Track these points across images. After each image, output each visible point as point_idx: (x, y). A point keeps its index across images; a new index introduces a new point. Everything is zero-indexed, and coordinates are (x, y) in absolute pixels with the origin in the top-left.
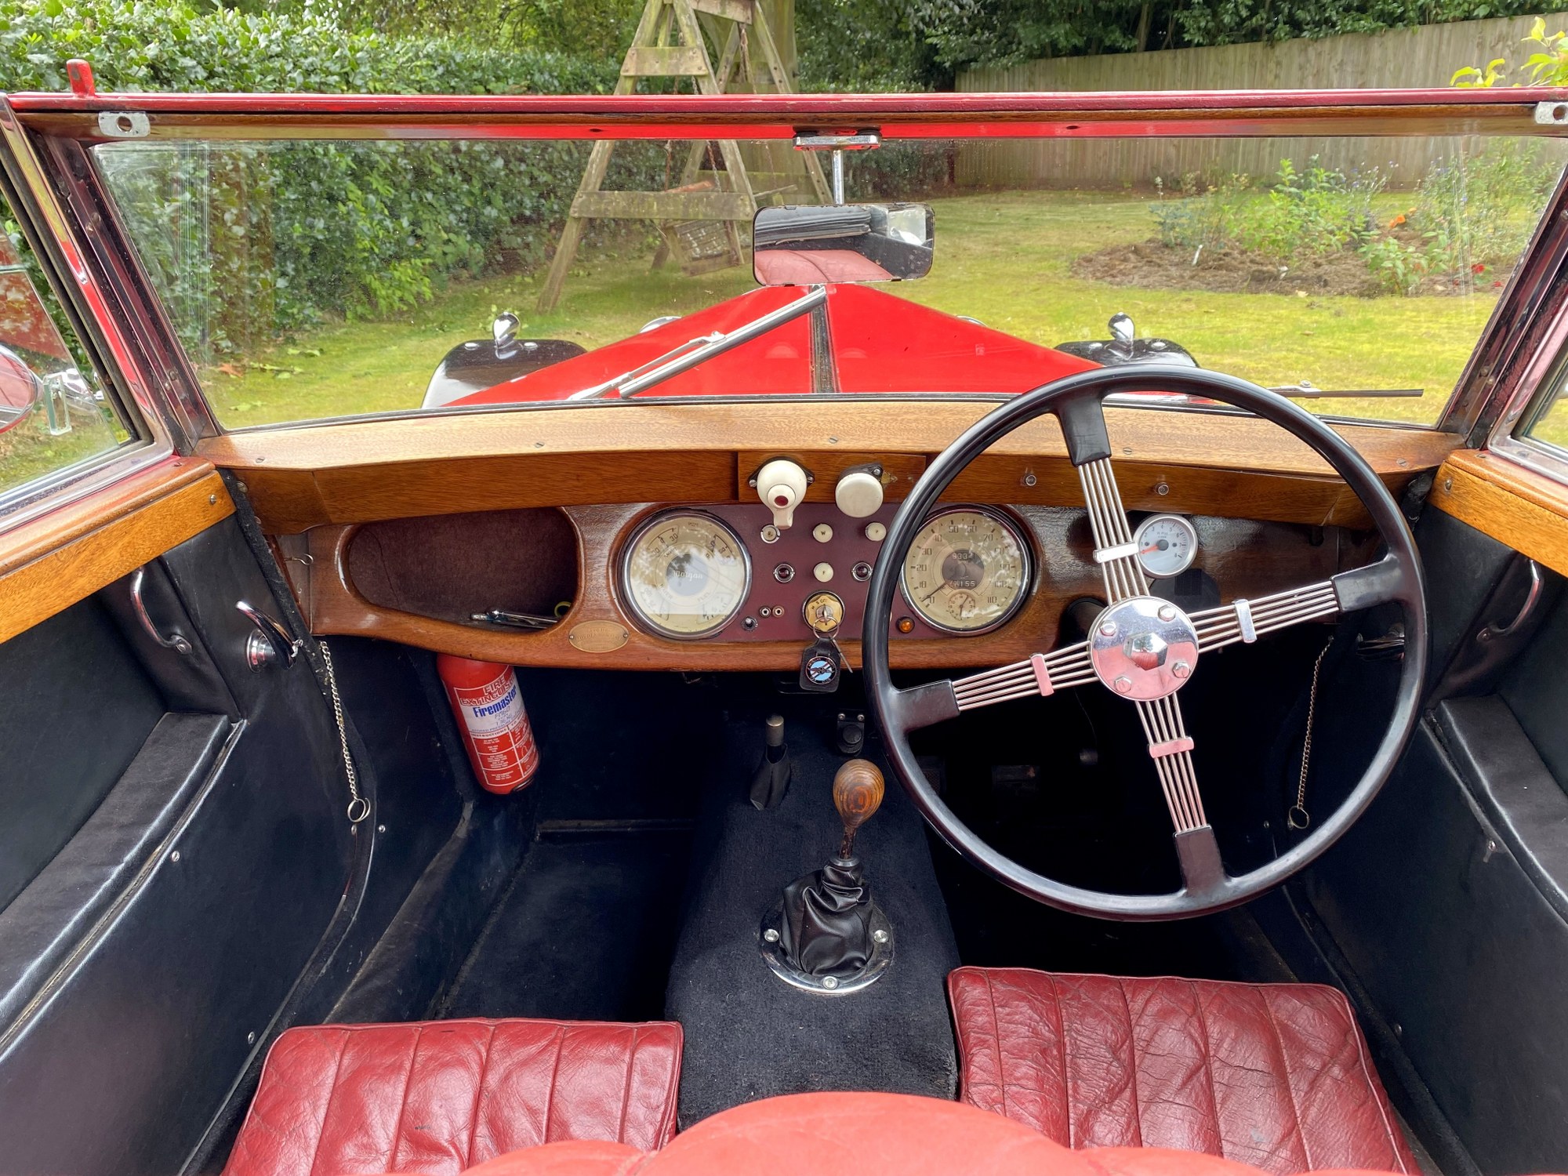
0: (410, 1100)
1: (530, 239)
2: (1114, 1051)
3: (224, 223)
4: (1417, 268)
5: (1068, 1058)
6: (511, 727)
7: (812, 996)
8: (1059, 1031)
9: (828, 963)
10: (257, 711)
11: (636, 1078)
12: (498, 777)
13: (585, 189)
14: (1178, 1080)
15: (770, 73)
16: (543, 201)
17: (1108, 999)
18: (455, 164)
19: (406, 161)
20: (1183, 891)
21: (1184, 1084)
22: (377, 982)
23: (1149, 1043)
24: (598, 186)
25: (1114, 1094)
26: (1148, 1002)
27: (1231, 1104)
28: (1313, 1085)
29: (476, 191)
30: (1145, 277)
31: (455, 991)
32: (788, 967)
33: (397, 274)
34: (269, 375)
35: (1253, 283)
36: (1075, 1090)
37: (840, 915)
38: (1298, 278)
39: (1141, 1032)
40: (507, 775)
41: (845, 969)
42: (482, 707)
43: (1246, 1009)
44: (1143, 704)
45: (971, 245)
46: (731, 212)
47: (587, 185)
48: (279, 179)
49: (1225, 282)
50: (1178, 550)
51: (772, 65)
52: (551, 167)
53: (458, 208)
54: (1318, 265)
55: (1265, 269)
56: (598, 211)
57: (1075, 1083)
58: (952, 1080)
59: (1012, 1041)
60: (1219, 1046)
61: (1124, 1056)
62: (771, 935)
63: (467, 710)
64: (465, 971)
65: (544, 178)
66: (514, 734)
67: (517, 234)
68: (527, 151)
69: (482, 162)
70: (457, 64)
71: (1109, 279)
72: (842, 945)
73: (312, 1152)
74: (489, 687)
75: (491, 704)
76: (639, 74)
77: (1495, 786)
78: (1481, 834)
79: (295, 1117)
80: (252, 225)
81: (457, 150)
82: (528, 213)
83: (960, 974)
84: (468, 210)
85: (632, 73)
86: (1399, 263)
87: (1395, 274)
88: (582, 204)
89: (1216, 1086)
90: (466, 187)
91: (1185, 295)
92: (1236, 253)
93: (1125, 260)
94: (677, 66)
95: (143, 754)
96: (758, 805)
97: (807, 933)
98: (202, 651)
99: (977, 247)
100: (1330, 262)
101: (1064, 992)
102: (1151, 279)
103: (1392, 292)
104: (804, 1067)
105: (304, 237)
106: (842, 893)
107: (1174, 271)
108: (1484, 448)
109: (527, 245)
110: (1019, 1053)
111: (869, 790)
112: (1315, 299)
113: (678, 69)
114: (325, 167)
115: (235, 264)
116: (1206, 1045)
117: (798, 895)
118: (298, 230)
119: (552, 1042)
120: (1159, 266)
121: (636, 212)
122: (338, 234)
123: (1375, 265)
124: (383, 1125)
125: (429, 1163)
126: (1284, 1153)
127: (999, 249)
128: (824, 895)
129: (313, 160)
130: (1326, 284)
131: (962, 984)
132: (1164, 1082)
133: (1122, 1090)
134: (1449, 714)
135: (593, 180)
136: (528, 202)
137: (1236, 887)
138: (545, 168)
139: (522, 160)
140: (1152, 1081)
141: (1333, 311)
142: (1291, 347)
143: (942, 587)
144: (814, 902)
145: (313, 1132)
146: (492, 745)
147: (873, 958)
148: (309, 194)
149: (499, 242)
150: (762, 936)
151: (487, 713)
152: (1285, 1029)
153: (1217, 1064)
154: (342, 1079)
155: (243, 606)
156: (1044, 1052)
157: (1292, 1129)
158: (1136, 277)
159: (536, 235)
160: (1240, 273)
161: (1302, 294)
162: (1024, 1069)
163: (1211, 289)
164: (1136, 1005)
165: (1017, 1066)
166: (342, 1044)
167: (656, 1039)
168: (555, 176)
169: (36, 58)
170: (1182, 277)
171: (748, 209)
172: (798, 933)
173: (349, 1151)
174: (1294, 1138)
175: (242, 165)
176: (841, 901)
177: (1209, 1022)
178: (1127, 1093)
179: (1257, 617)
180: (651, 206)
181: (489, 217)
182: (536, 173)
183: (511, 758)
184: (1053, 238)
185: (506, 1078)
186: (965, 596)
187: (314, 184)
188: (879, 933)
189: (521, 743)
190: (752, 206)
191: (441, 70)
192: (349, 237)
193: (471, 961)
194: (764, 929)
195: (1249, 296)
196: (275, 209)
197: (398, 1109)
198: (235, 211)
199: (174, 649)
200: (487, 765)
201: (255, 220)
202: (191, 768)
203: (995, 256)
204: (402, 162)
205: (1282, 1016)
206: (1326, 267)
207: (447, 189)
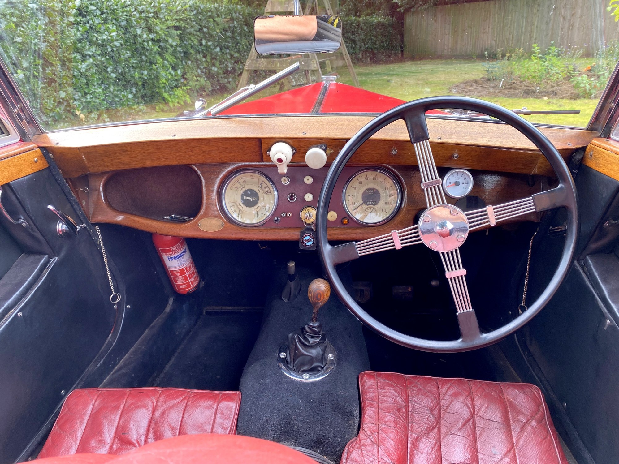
0: (121, 422)
1: (230, 80)
2: (431, 411)
3: (107, 72)
4: (595, 87)
5: (410, 413)
6: (185, 266)
7: (298, 382)
8: (406, 401)
9: (306, 368)
10: (63, 254)
11: (218, 415)
12: (181, 287)
13: (250, 58)
14: (460, 425)
15: (326, 11)
16: (236, 64)
17: (431, 387)
18: (200, 50)
19: (180, 49)
20: (460, 340)
21: (462, 427)
22: (123, 371)
23: (447, 408)
24: (255, 57)
25: (430, 430)
26: (448, 389)
27: (484, 436)
28: (522, 429)
29: (209, 60)
30: (480, 92)
31: (162, 375)
32: (288, 369)
33: (176, 93)
35: (525, 94)
36: (412, 428)
37: (311, 347)
38: (544, 92)
39: (444, 403)
40: (185, 286)
41: (313, 370)
42: (171, 257)
43: (493, 393)
44: (443, 254)
45: (409, 81)
46: (309, 66)
47: (251, 56)
48: (129, 55)
49: (513, 94)
50: (464, 185)
51: (327, 8)
52: (239, 51)
53: (202, 67)
54: (552, 87)
55: (530, 88)
56: (255, 67)
57: (412, 424)
58: (357, 421)
59: (384, 405)
60: (479, 410)
61: (436, 413)
62: (283, 355)
63: (165, 258)
64: (167, 368)
65: (236, 55)
66: (186, 268)
67: (225, 78)
68: (230, 45)
69: (211, 49)
70: (201, 9)
71: (464, 93)
72: (312, 360)
73: (78, 442)
74: (173, 248)
75: (175, 255)
76: (272, 11)
77: (610, 294)
78: (603, 317)
79: (72, 427)
80: (119, 73)
81: (201, 44)
82: (229, 69)
83: (365, 374)
84: (205, 68)
85: (269, 11)
86: (587, 85)
87: (585, 90)
88: (249, 64)
89: (477, 428)
90: (204, 59)
91: (495, 99)
92: (518, 82)
93: (472, 86)
94: (287, 7)
95: (11, 271)
96: (285, 300)
97: (296, 355)
98: (33, 226)
99: (411, 81)
100: (558, 86)
101: (410, 383)
102: (482, 93)
103: (584, 97)
104: (290, 413)
105: (140, 78)
106: (312, 337)
107: (492, 90)
108: (609, 137)
109: (229, 82)
110: (388, 410)
111: (323, 292)
112: (551, 100)
113: (288, 9)
114: (148, 50)
115: (112, 88)
116: (474, 409)
117: (293, 338)
118: (137, 75)
119: (184, 399)
120: (486, 88)
121: (271, 67)
122: (153, 77)
123: (577, 86)
124: (109, 433)
125: (126, 449)
126: (507, 460)
127: (420, 82)
128: (305, 338)
129: (143, 48)
130: (556, 94)
131: (365, 378)
132: (453, 425)
133: (433, 428)
134: (590, 261)
135: (254, 54)
136: (230, 65)
137: (485, 338)
138: (237, 52)
139: (227, 48)
140: (447, 424)
141: (558, 105)
142: (539, 119)
143: (362, 204)
144: (300, 341)
145: (80, 434)
146: (177, 273)
147: (327, 366)
148: (142, 61)
149: (218, 81)
150: (279, 355)
151: (173, 259)
152: (511, 403)
153: (478, 418)
154: (94, 412)
155: (50, 207)
156: (399, 410)
157: (511, 448)
158: (476, 93)
159: (233, 78)
160: (520, 90)
161: (545, 98)
162: (389, 418)
163: (507, 97)
164: (443, 391)
165: (386, 416)
166: (96, 396)
167: (229, 398)
168: (241, 55)
169: (31, 6)
170: (495, 92)
171: (315, 65)
172: (292, 354)
173: (93, 443)
174: (512, 453)
175: (115, 49)
176: (311, 341)
177: (476, 399)
178: (436, 430)
179: (496, 214)
180: (276, 65)
181: (214, 71)
182: (232, 53)
183: (186, 279)
184: (442, 77)
185: (163, 414)
186: (372, 209)
187: (143, 57)
188: (330, 355)
189: (190, 273)
190: (317, 64)
191: (195, 12)
192: (157, 78)
193: (170, 363)
194: (280, 352)
195: (523, 99)
196: (128, 67)
197: (116, 425)
198: (112, 68)
199: (20, 225)
200: (176, 281)
201: (120, 71)
202: (29, 277)
203: (418, 85)
204: (179, 49)
205: (510, 397)
206: (556, 87)
207: (197, 60)
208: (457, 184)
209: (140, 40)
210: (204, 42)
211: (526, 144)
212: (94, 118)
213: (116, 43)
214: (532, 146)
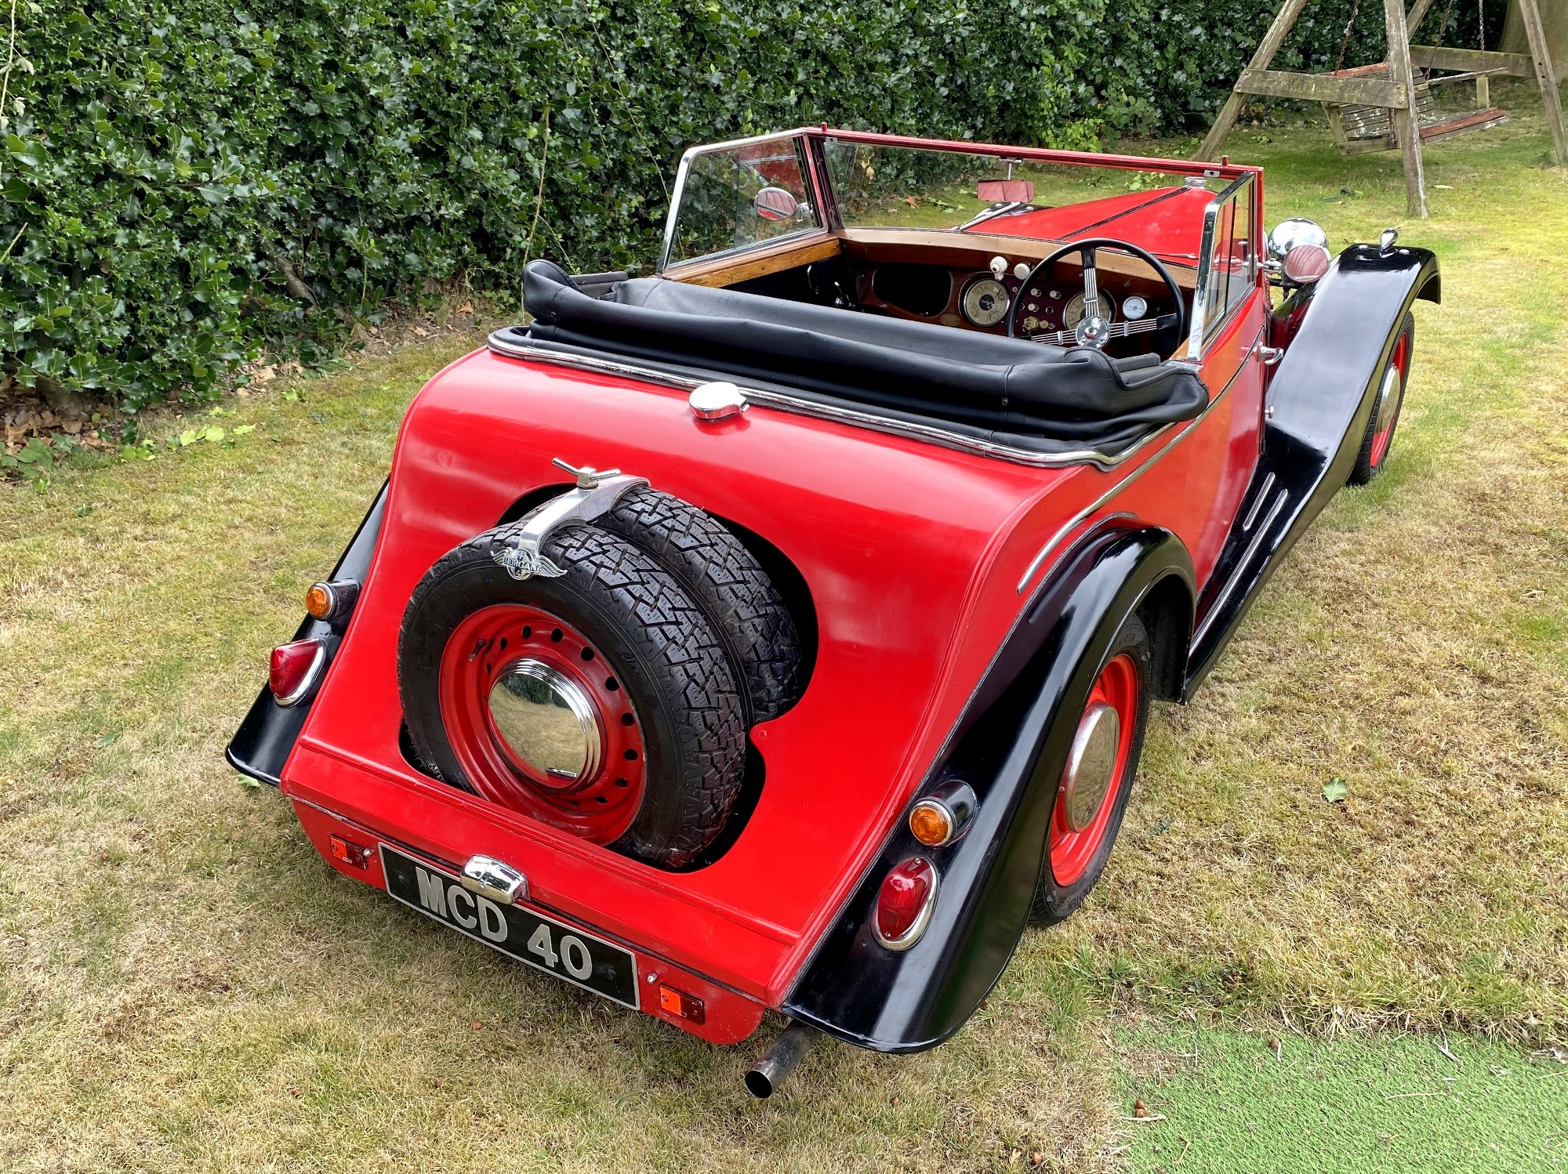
13: (1252, 68)
18: (1153, 32)
24: (1266, 65)
29: (1169, 56)
33: (1069, 131)
34: (939, 208)
46: (1385, 99)
47: (1255, 63)
50: (1141, 310)
53: (1148, 71)
56: (1260, 89)
69: (1180, 30)
80: (957, 87)
81: (1157, 19)
84: (1158, 73)
88: (1246, 81)
90: (1157, 53)
105: (995, 97)
114: (1025, 39)
115: (936, 117)
118: (991, 91)
121: (1296, 93)
122: (1024, 95)
129: (1017, 34)
135: (1262, 58)
139: (1230, 25)
148: (1009, 60)
149: (1185, 104)
175: (958, 39)
179: (1130, 328)
180: (1309, 88)
181: (1178, 81)
182: (1239, 37)
187: (1013, 53)
192: (1033, 98)
196: (977, 74)
198: (943, 77)
201: (959, 82)
204: (1099, 32)
207: (1140, 54)
208: (1135, 308)
209: (1012, 20)
210: (1164, 14)
211: (1158, 278)
212: (890, 175)
213: (961, 29)
214: (1162, 280)
